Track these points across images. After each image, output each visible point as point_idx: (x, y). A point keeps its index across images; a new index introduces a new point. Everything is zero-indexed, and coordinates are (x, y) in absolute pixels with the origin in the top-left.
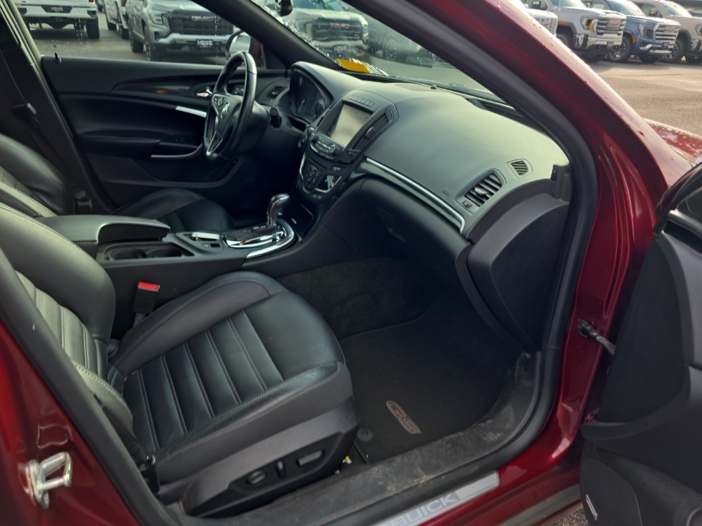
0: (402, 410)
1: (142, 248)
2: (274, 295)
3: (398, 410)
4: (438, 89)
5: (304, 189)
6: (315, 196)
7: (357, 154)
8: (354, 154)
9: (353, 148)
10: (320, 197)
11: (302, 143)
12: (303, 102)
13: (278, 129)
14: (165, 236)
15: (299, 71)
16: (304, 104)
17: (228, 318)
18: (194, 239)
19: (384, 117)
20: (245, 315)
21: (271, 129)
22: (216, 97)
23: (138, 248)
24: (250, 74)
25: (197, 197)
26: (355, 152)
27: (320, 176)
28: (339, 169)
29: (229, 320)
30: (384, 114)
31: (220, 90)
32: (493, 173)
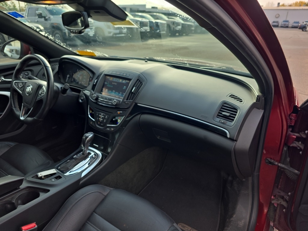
0: (187, 226)
1: (7, 199)
2: (107, 195)
3: (185, 227)
4: (149, 62)
5: (98, 126)
6: (108, 129)
7: (131, 103)
8: (129, 103)
9: (127, 100)
10: (112, 129)
11: (82, 100)
12: (68, 76)
13: (65, 95)
14: (21, 184)
15: (66, 60)
16: (69, 77)
17: (86, 222)
18: (41, 178)
19: (138, 81)
20: (96, 214)
21: (61, 96)
22: (15, 83)
23: (4, 200)
24: (47, 67)
25: (13, 144)
26: (129, 102)
27: (108, 118)
28: (121, 112)
29: (88, 223)
30: (138, 80)
31: (17, 78)
32: (225, 103)
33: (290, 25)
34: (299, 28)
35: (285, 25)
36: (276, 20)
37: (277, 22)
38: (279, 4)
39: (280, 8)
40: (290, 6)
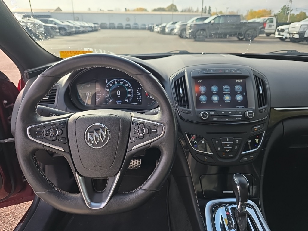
6: (245, 159)
8: (265, 110)
19: (255, 77)
26: (265, 108)
30: (254, 75)
33: (140, 28)
34: (147, 29)
35: (135, 27)
36: (128, 23)
37: (129, 25)
38: (126, 9)
39: (128, 12)
40: (134, 11)
